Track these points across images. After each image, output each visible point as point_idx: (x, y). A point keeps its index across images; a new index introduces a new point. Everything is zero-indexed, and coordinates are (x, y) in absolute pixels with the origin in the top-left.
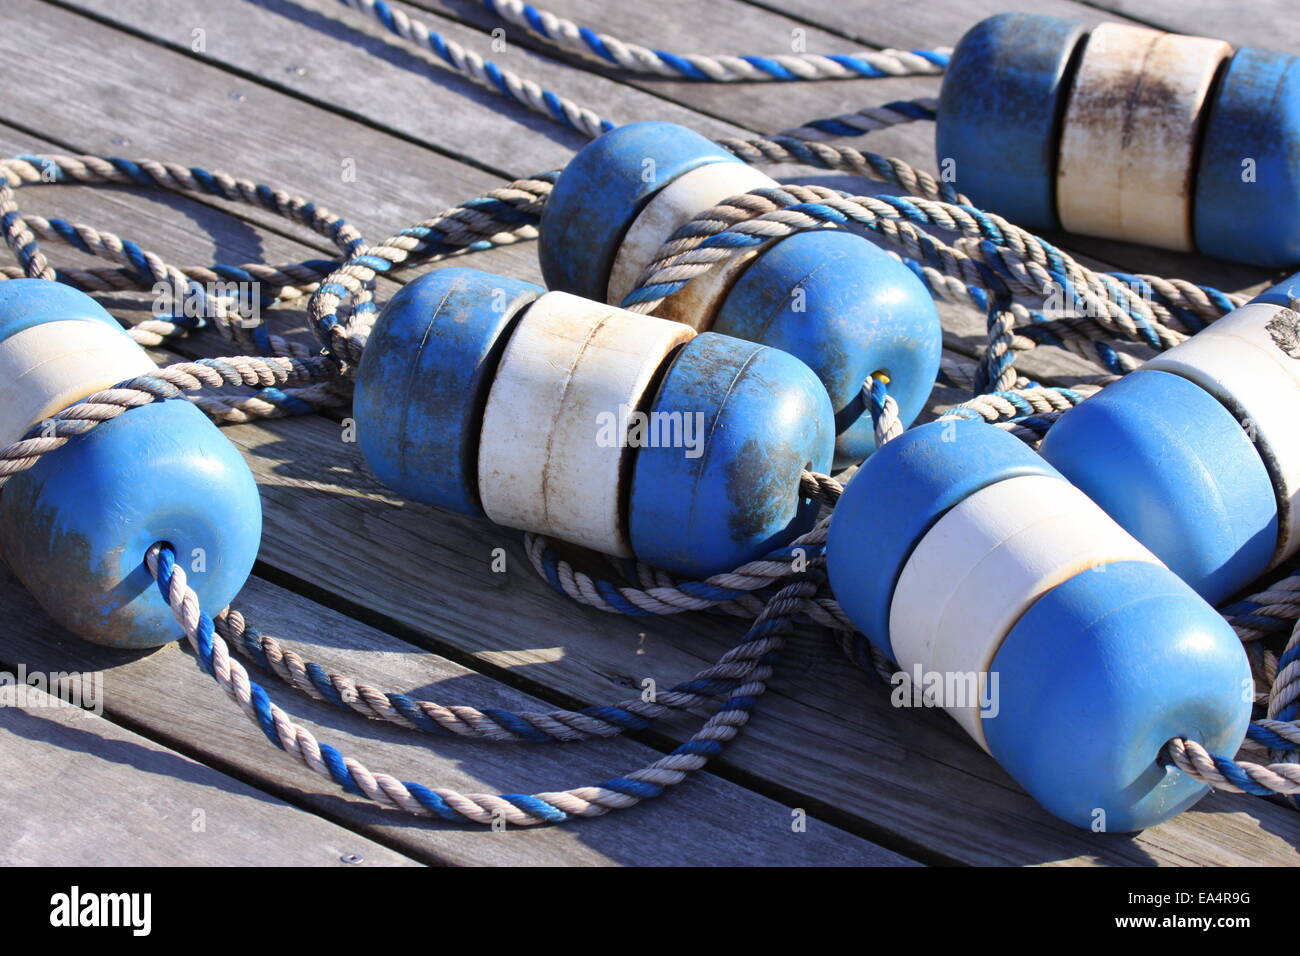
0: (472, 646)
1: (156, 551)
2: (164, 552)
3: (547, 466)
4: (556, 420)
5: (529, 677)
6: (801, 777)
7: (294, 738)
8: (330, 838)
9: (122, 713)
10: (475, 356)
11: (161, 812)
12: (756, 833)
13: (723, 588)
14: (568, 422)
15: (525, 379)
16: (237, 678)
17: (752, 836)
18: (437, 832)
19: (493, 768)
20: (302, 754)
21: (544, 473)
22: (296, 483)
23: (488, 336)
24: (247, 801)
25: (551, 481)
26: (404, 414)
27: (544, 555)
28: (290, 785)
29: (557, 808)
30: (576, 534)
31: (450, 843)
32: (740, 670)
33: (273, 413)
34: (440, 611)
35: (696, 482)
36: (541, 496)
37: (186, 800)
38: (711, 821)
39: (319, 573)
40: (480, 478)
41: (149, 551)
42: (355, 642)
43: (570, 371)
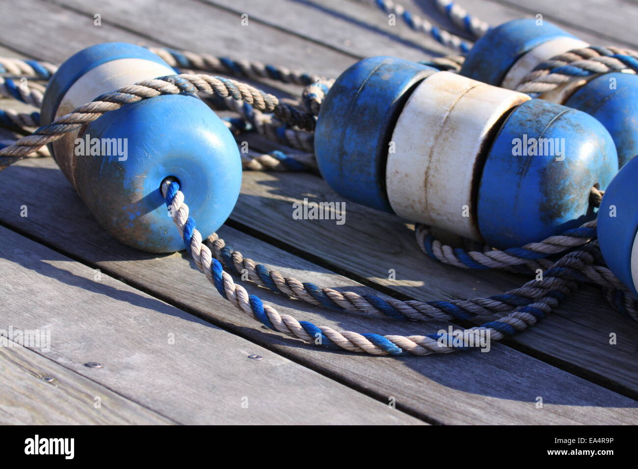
0: (368, 274)
1: (168, 182)
2: (173, 183)
3: (428, 168)
4: (436, 138)
5: (399, 291)
6: (564, 353)
7: (234, 290)
8: (245, 347)
9: (133, 281)
10: (392, 98)
11: (140, 324)
12: (527, 375)
13: (532, 251)
14: (444, 140)
15: (420, 113)
16: (204, 253)
17: (523, 375)
18: (316, 352)
19: (362, 328)
20: (238, 300)
21: (426, 173)
22: (282, 198)
23: (401, 88)
24: (198, 326)
25: (430, 178)
26: (344, 133)
27: (425, 237)
28: (229, 322)
29: (397, 345)
30: (445, 218)
31: (323, 357)
32: (535, 292)
33: (277, 167)
34: (353, 258)
35: (520, 179)
36: (424, 189)
37: (159, 321)
38: (497, 366)
39: (282, 235)
40: (387, 176)
41: (163, 182)
42: (293, 265)
43: (449, 109)
